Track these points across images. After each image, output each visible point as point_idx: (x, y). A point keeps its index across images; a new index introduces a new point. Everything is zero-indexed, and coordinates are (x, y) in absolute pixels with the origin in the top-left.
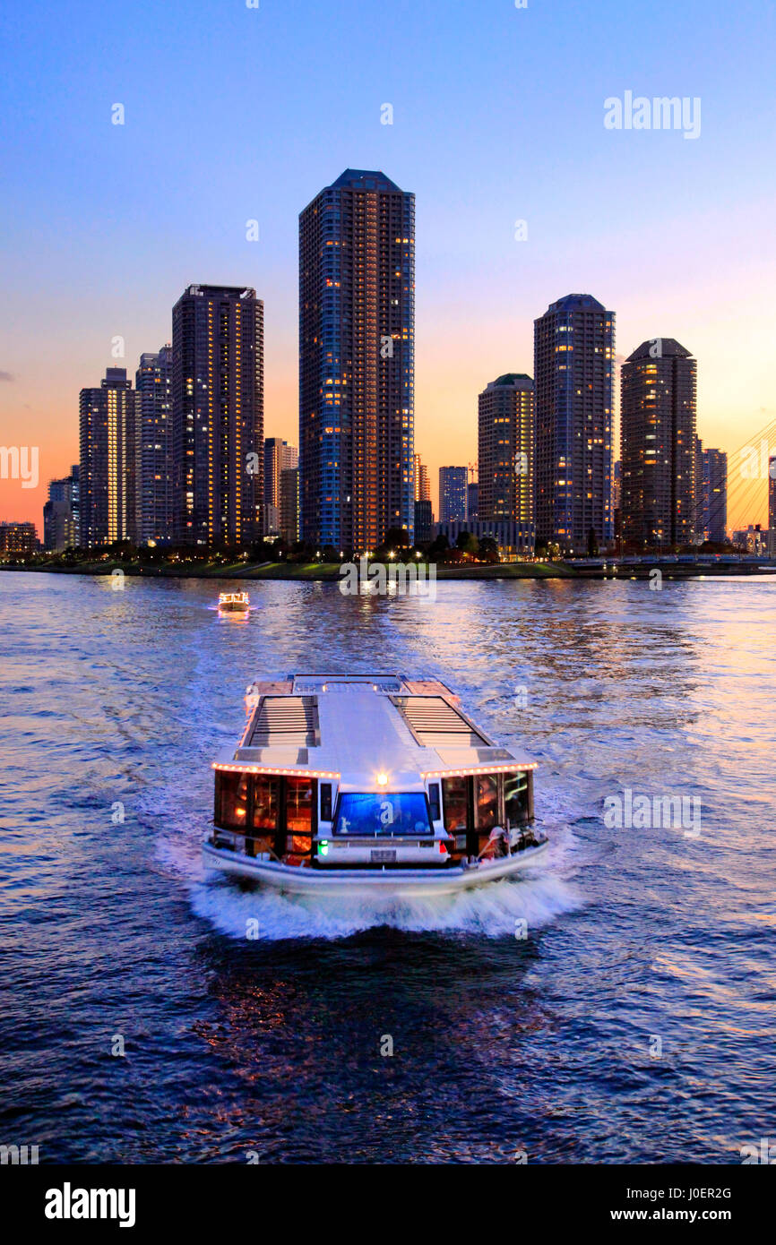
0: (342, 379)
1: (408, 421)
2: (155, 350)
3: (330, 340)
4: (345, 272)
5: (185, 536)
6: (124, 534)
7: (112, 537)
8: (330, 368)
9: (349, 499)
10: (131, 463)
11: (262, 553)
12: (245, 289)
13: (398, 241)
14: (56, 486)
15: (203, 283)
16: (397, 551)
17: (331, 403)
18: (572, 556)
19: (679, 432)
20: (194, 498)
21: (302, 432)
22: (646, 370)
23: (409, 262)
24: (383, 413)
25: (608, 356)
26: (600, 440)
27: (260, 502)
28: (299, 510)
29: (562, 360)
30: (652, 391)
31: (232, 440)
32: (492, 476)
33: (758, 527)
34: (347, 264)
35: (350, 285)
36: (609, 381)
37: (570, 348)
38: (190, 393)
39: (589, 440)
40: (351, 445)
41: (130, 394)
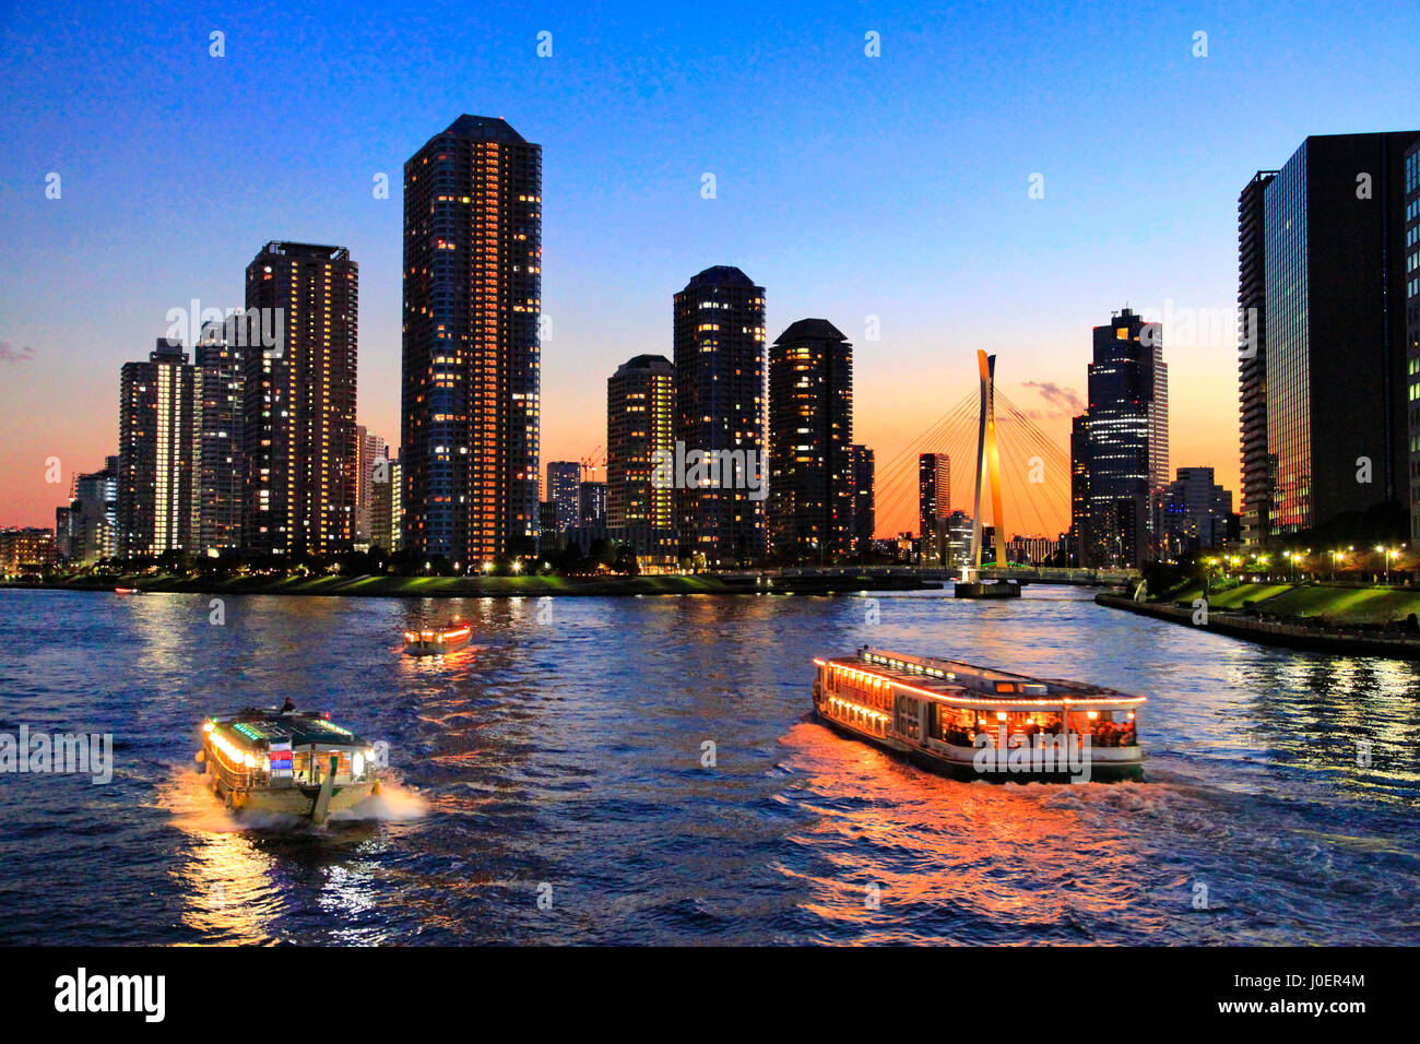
0: (455, 357)
1: (533, 409)
3: (442, 311)
4: (460, 232)
5: (257, 545)
6: (175, 541)
7: (158, 548)
8: (442, 343)
9: (462, 499)
10: (186, 455)
11: (356, 565)
12: (336, 249)
13: (523, 198)
14: (87, 483)
15: (286, 240)
16: (523, 561)
17: (442, 385)
18: (719, 568)
19: (834, 426)
20: (270, 497)
21: (405, 419)
22: (797, 354)
23: (535, 223)
24: (503, 397)
25: (758, 338)
26: (750, 434)
27: (352, 503)
28: (398, 512)
29: (707, 342)
30: (805, 379)
31: (318, 427)
32: (624, 474)
33: (909, 535)
34: (463, 223)
35: (465, 249)
36: (760, 366)
37: (716, 328)
38: (267, 370)
39: (738, 434)
40: (465, 434)
41: (188, 370)
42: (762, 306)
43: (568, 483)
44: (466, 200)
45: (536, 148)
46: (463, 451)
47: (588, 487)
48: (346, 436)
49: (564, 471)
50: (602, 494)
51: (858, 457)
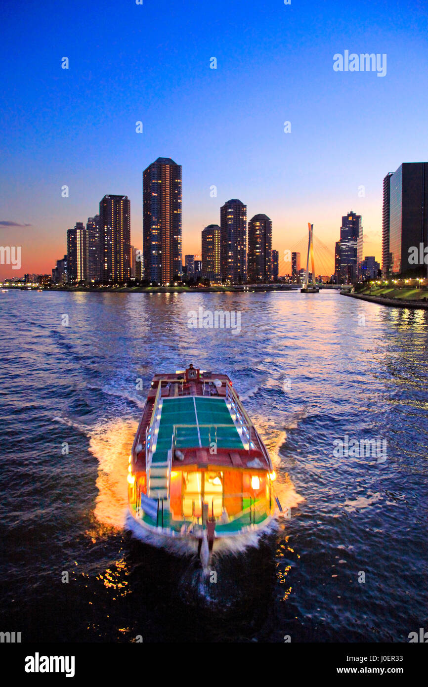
0: (158, 226)
1: (180, 240)
2: (93, 216)
3: (154, 213)
4: (159, 191)
5: (104, 278)
6: (83, 278)
7: (78, 280)
8: (154, 222)
9: (160, 266)
10: (85, 254)
11: (131, 284)
12: (124, 196)
13: (176, 181)
14: (59, 262)
15: (111, 194)
16: (178, 283)
17: (154, 234)
18: (233, 284)
19: (267, 244)
20: (107, 266)
21: (144, 244)
22: (256, 224)
23: (180, 187)
24: (172, 237)
25: (245, 219)
26: (242, 247)
27: (130, 267)
28: (143, 269)
29: (230, 221)
30: (258, 231)
31: (120, 246)
32: (206, 258)
33: (288, 275)
34: (160, 188)
35: (160, 195)
36: (245, 227)
37: (232, 217)
38: (106, 231)
39: (239, 247)
40: (161, 247)
41: (84, 231)
42: (246, 210)
43: (191, 261)
44: (160, 182)
45: (180, 167)
46: (160, 252)
47: (196, 262)
48: (128, 248)
49: (190, 258)
50: (200, 264)
51: (274, 254)
